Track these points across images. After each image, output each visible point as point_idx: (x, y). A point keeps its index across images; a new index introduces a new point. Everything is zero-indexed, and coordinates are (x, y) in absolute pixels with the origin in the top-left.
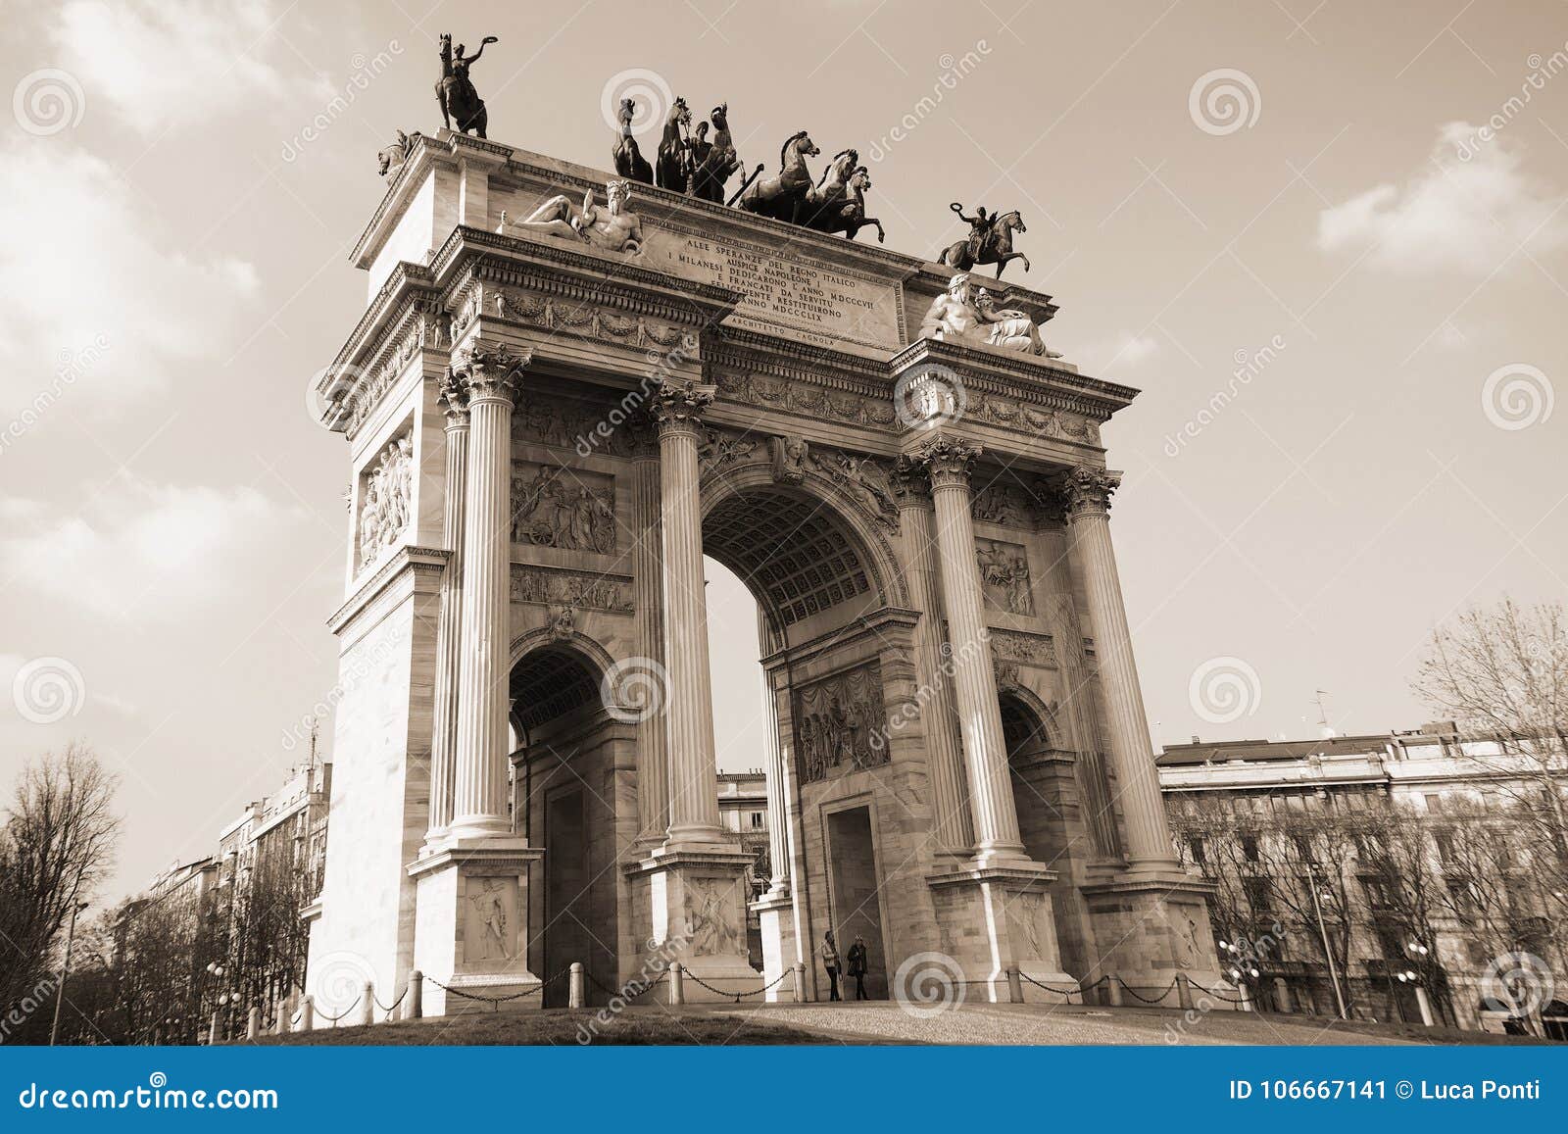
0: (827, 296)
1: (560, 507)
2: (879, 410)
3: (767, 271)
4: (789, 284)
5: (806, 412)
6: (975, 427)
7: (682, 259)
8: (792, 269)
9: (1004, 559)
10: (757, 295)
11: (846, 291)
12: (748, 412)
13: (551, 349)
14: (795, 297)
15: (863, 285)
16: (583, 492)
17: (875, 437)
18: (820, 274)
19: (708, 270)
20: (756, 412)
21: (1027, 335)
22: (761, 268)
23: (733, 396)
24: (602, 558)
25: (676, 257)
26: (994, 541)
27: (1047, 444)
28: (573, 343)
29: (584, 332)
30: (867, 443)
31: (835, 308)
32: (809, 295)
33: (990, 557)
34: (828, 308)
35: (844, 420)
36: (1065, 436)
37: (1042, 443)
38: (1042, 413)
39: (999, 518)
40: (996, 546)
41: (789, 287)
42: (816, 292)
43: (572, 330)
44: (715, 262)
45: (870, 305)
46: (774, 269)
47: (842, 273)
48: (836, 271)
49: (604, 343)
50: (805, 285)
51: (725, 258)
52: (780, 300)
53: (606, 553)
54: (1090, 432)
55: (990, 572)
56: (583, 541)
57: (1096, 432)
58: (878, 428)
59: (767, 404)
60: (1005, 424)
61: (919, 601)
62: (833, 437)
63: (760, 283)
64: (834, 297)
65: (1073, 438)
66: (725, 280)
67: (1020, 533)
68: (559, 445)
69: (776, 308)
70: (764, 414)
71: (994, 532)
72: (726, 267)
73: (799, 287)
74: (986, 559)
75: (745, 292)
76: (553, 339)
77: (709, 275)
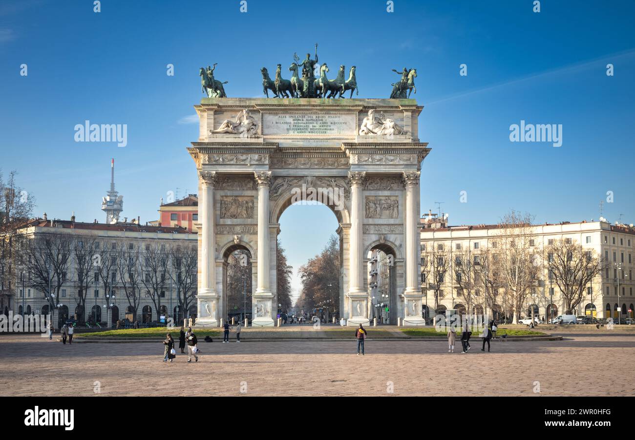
0: (329, 124)
2: (343, 161)
3: (307, 120)
4: (315, 122)
5: (316, 167)
6: (365, 166)
7: (277, 123)
8: (316, 117)
9: (389, 201)
10: (303, 129)
11: (336, 120)
12: (295, 170)
14: (317, 127)
15: (343, 117)
16: (245, 202)
17: (340, 170)
18: (327, 116)
19: (286, 125)
20: (298, 170)
22: (305, 119)
23: (290, 167)
24: (250, 220)
25: (274, 123)
27: (394, 167)
28: (229, 167)
29: (231, 162)
30: (337, 173)
31: (332, 127)
32: (322, 125)
33: (385, 201)
34: (329, 128)
35: (330, 167)
36: (402, 163)
37: (391, 166)
38: (393, 156)
39: (389, 188)
40: (387, 198)
41: (315, 124)
42: (325, 123)
43: (228, 163)
44: (288, 121)
45: (346, 123)
46: (309, 119)
47: (335, 114)
48: (333, 114)
49: (238, 164)
50: (321, 122)
51: (292, 119)
52: (311, 129)
53: (252, 218)
55: (383, 207)
56: (245, 216)
58: (342, 167)
59: (302, 167)
60: (377, 163)
62: (325, 173)
63: (304, 125)
64: (332, 123)
65: (405, 163)
66: (292, 127)
67: (397, 192)
68: (237, 190)
69: (310, 132)
70: (300, 170)
71: (387, 193)
72: (292, 122)
73: (319, 122)
74: (383, 202)
75: (299, 129)
76: (223, 167)
77: (286, 126)
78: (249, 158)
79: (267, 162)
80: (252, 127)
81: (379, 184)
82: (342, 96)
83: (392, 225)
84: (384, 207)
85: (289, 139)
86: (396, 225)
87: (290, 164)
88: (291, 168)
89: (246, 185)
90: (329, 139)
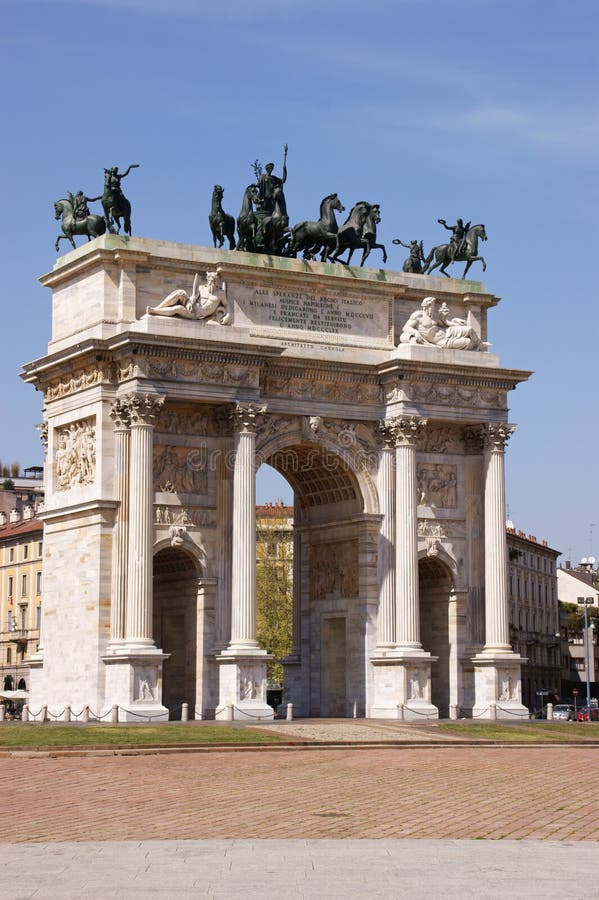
0: (343, 315)
1: (176, 468)
2: (369, 390)
3: (305, 303)
4: (319, 310)
5: (324, 399)
7: (251, 303)
8: (322, 299)
9: (441, 475)
10: (298, 321)
11: (356, 309)
12: (287, 403)
13: (175, 391)
14: (322, 319)
15: (367, 302)
17: (365, 409)
18: (339, 300)
19: (267, 309)
20: (292, 403)
21: (468, 337)
22: (301, 302)
23: (279, 394)
24: (199, 497)
25: (248, 302)
26: (437, 465)
27: (471, 411)
28: (187, 387)
29: (193, 379)
30: (361, 414)
31: (348, 323)
32: (330, 315)
34: (343, 323)
35: (348, 401)
36: (483, 403)
37: (467, 410)
38: (471, 391)
39: (442, 449)
40: (438, 468)
41: (318, 313)
42: (336, 313)
43: (186, 379)
44: (273, 303)
45: (372, 317)
46: (310, 301)
47: (353, 296)
48: (350, 296)
49: (204, 384)
50: (329, 309)
51: (278, 298)
52: (312, 322)
53: (202, 494)
54: (500, 399)
56: (189, 488)
57: (505, 398)
58: (369, 402)
59: (300, 397)
60: (446, 401)
61: (384, 509)
62: (338, 412)
63: (300, 313)
64: (347, 314)
65: (489, 405)
66: (278, 314)
67: (455, 458)
68: (177, 433)
69: (309, 328)
70: (296, 403)
71: (437, 458)
72: (279, 305)
73: (325, 311)
74: (431, 475)
75: (290, 320)
76: (176, 386)
77: (268, 312)
78: (225, 373)
79: (256, 383)
80: (219, 309)
81: (425, 440)
82: (338, 257)
83: (448, 521)
84: (434, 487)
85: (276, 338)
86: (453, 521)
87: (278, 389)
88: (279, 398)
89: (193, 425)
90: (347, 346)
